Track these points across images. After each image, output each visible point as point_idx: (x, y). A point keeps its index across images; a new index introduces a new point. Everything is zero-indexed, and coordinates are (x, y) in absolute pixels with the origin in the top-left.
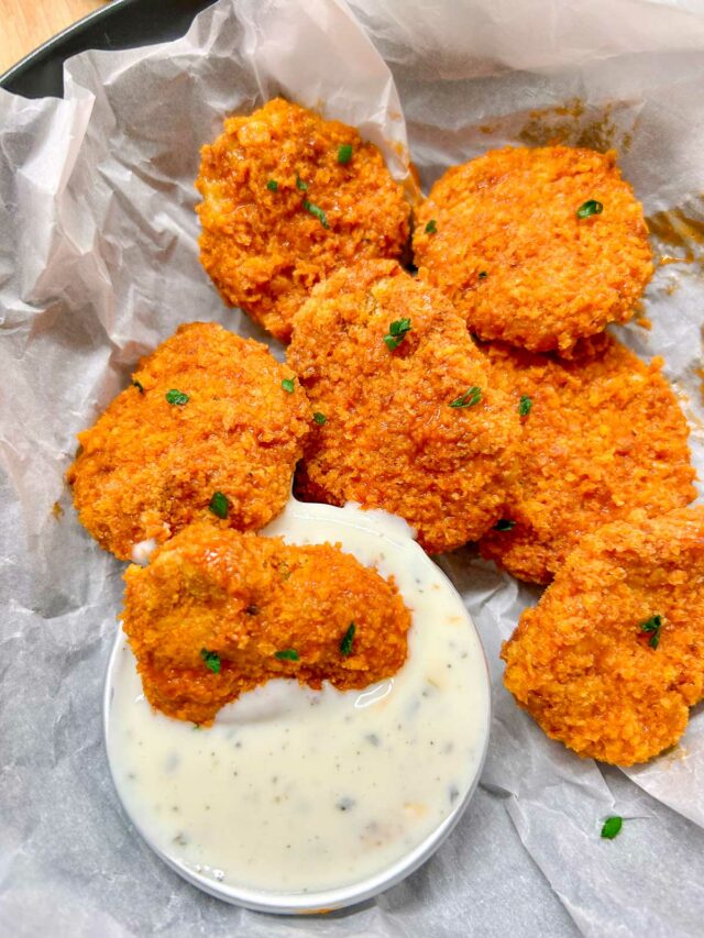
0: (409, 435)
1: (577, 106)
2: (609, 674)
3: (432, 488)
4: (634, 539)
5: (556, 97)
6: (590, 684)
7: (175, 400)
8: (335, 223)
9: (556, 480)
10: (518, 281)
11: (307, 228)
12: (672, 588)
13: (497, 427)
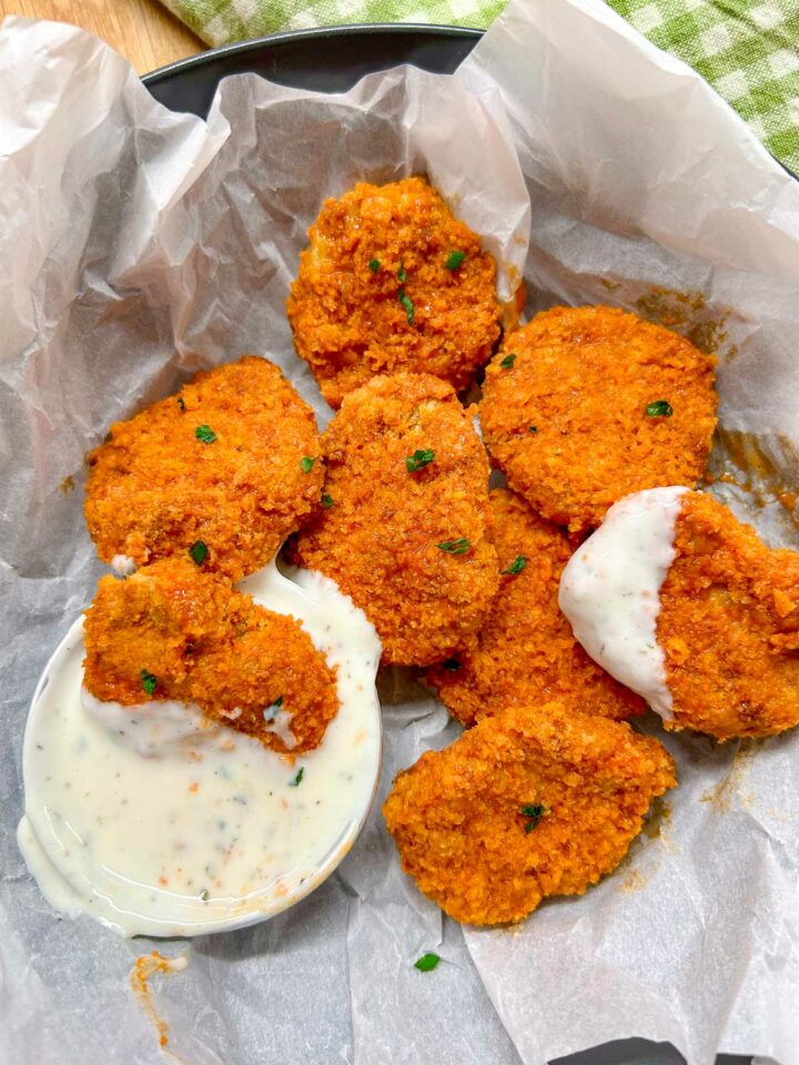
0: (394, 553)
1: (699, 300)
2: (474, 838)
3: (397, 608)
4: (543, 730)
5: (682, 283)
6: (453, 839)
7: (205, 436)
8: (421, 321)
9: (517, 644)
10: (560, 450)
11: (392, 317)
12: (566, 787)
13: (472, 582)
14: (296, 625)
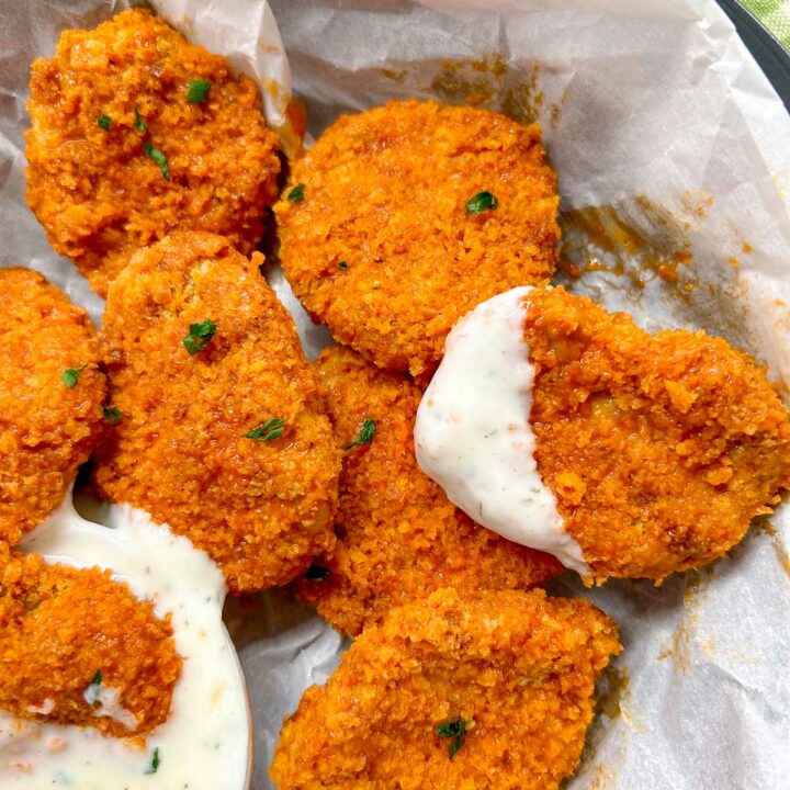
0: (200, 458)
1: (498, 63)
2: (386, 781)
3: (224, 524)
4: (433, 628)
5: (472, 48)
8: (181, 173)
9: (388, 527)
10: (377, 283)
11: (145, 176)
12: (485, 690)
13: (298, 468)
14: (104, 577)
